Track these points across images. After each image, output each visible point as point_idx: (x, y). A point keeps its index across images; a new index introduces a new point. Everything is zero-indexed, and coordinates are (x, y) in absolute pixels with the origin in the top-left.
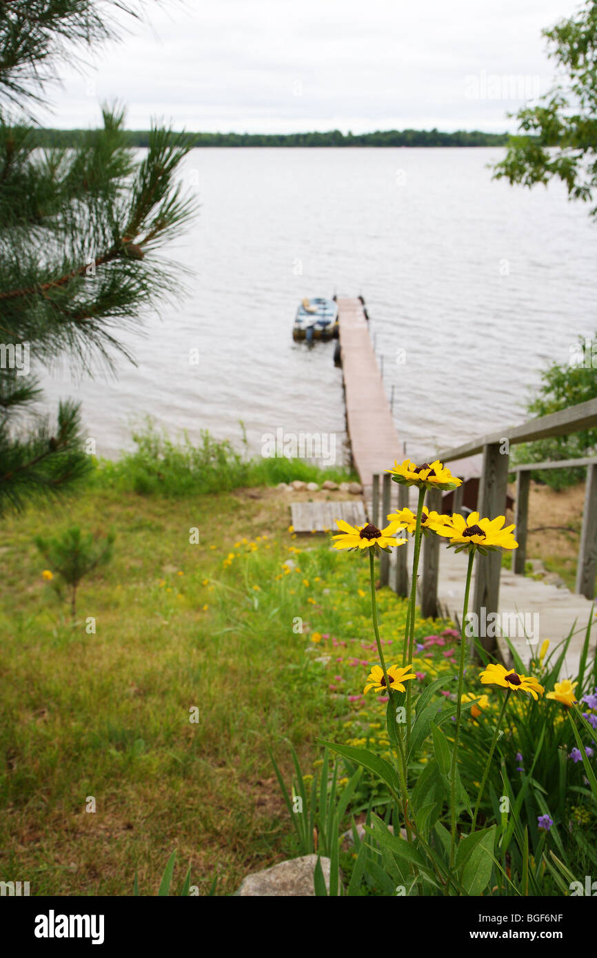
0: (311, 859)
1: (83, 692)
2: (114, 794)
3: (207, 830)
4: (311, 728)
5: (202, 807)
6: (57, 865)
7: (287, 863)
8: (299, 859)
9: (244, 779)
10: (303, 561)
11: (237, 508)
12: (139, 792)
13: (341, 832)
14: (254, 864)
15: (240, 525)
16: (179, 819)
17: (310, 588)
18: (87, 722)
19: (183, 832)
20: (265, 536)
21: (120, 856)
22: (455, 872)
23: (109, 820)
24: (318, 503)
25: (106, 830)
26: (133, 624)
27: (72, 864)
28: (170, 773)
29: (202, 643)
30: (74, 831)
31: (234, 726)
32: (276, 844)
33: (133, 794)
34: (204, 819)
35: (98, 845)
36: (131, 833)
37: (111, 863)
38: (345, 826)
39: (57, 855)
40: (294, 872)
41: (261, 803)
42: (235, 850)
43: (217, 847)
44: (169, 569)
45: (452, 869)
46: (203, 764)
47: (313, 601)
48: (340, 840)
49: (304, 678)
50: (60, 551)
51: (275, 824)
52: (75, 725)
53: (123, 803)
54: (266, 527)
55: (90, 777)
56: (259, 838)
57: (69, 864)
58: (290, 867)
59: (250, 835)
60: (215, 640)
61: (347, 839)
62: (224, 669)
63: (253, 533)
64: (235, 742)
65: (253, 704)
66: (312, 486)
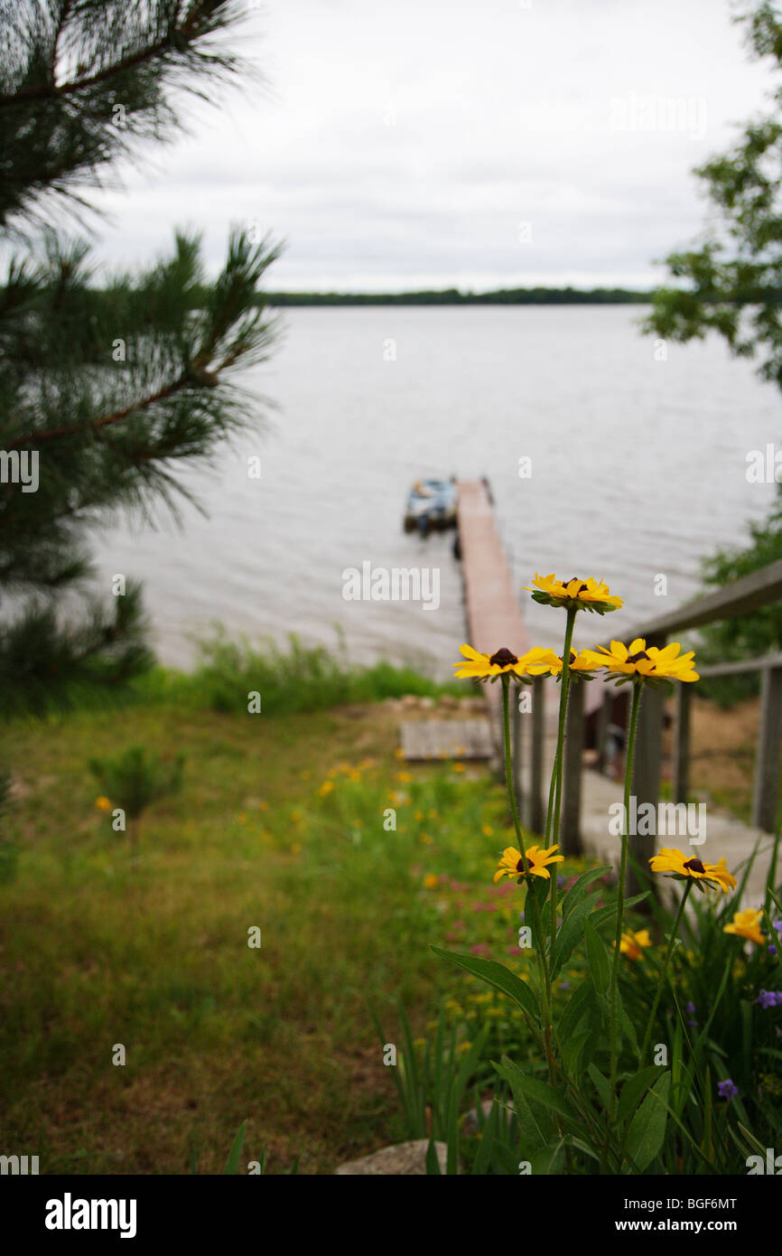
0: (422, 1145)
1: (140, 941)
2: (174, 1066)
3: (290, 1111)
4: (424, 987)
5: (284, 1082)
6: (98, 1152)
7: (391, 1149)
8: (407, 1145)
9: (339, 1048)
10: (415, 792)
11: (334, 729)
12: (206, 1063)
13: (461, 1112)
14: (350, 1153)
15: (338, 749)
16: (255, 1095)
17: (424, 825)
18: (144, 976)
19: (260, 1112)
20: (369, 764)
21: (179, 1141)
22: (617, 1128)
23: (167, 1097)
24: (433, 724)
25: (162, 1109)
26: (207, 866)
27: (119, 1151)
28: (245, 1039)
29: (289, 886)
30: (123, 1109)
31: (328, 981)
32: (378, 1128)
33: (198, 1064)
34: (287, 1096)
35: (152, 1128)
36: (193, 1114)
37: (167, 1150)
38: (466, 1104)
39: (100, 1139)
40: (401, 1160)
41: (360, 1079)
42: (325, 1136)
43: (302, 1132)
44: (253, 803)
45: (613, 1124)
46: (287, 1030)
47: (428, 839)
48: (460, 1122)
49: (416, 927)
50: (119, 775)
51: (377, 1103)
52: (129, 980)
53: (185, 1074)
54: (370, 752)
55: (146, 1042)
56: (357, 1120)
57: (114, 1150)
58: (395, 1155)
59: (345, 1118)
60: (307, 884)
61: (469, 1121)
62: (316, 916)
63: (355, 758)
64: (329, 1002)
65: (352, 957)
66: (427, 702)
